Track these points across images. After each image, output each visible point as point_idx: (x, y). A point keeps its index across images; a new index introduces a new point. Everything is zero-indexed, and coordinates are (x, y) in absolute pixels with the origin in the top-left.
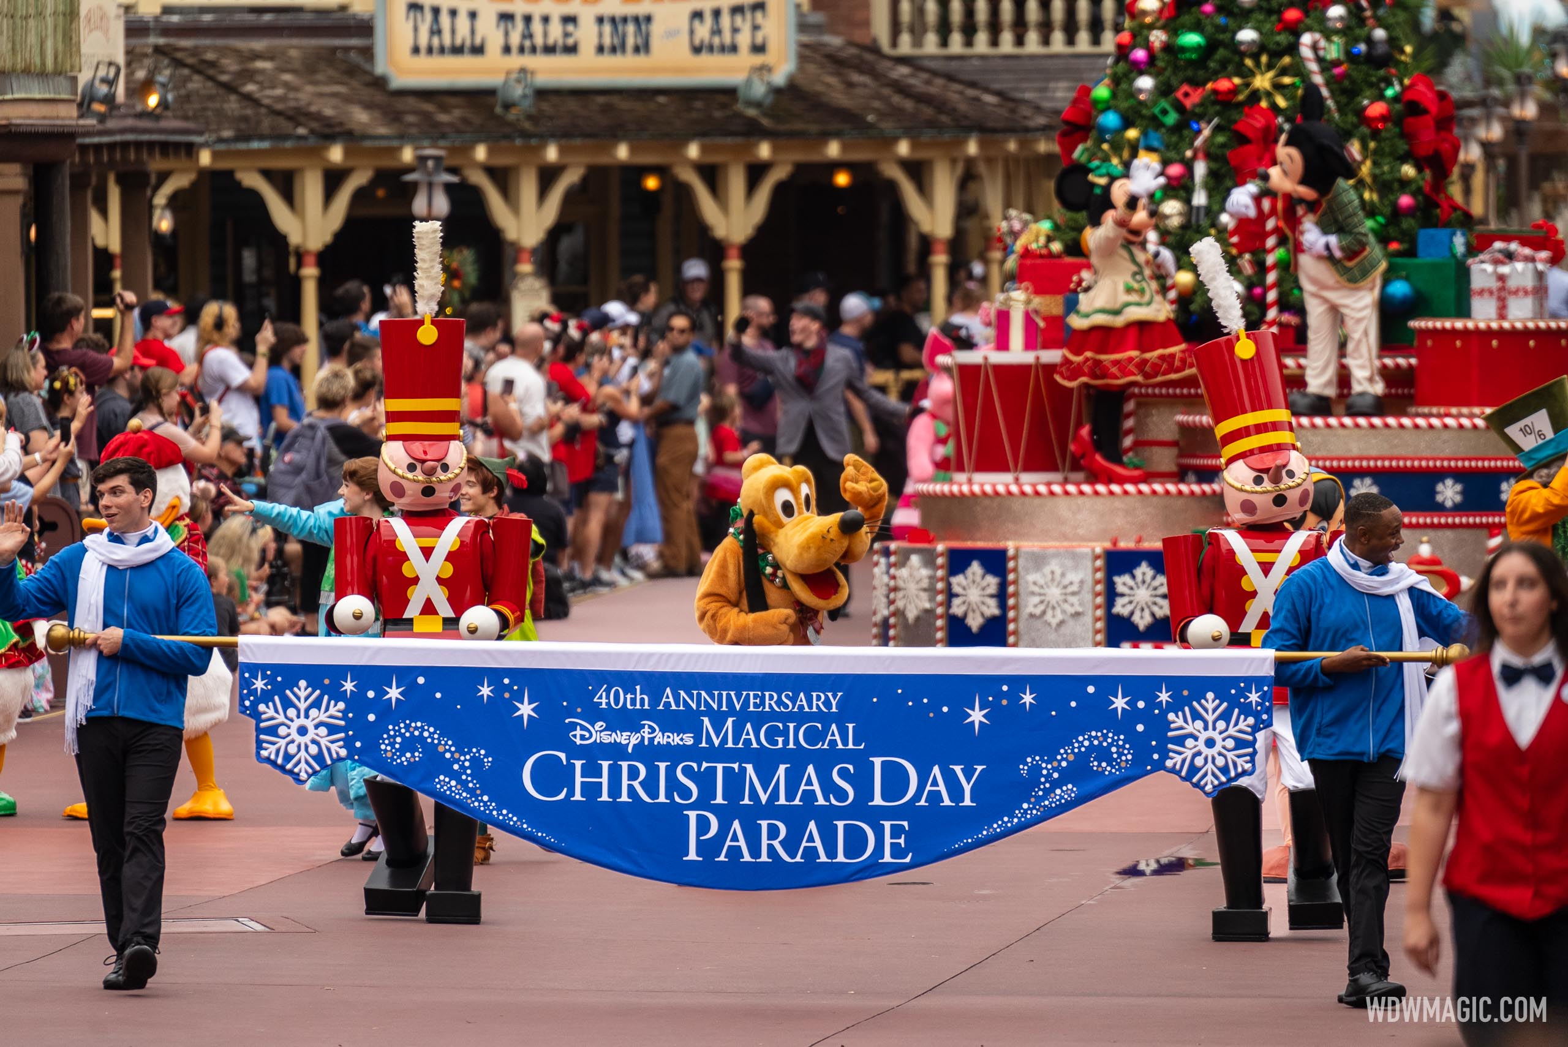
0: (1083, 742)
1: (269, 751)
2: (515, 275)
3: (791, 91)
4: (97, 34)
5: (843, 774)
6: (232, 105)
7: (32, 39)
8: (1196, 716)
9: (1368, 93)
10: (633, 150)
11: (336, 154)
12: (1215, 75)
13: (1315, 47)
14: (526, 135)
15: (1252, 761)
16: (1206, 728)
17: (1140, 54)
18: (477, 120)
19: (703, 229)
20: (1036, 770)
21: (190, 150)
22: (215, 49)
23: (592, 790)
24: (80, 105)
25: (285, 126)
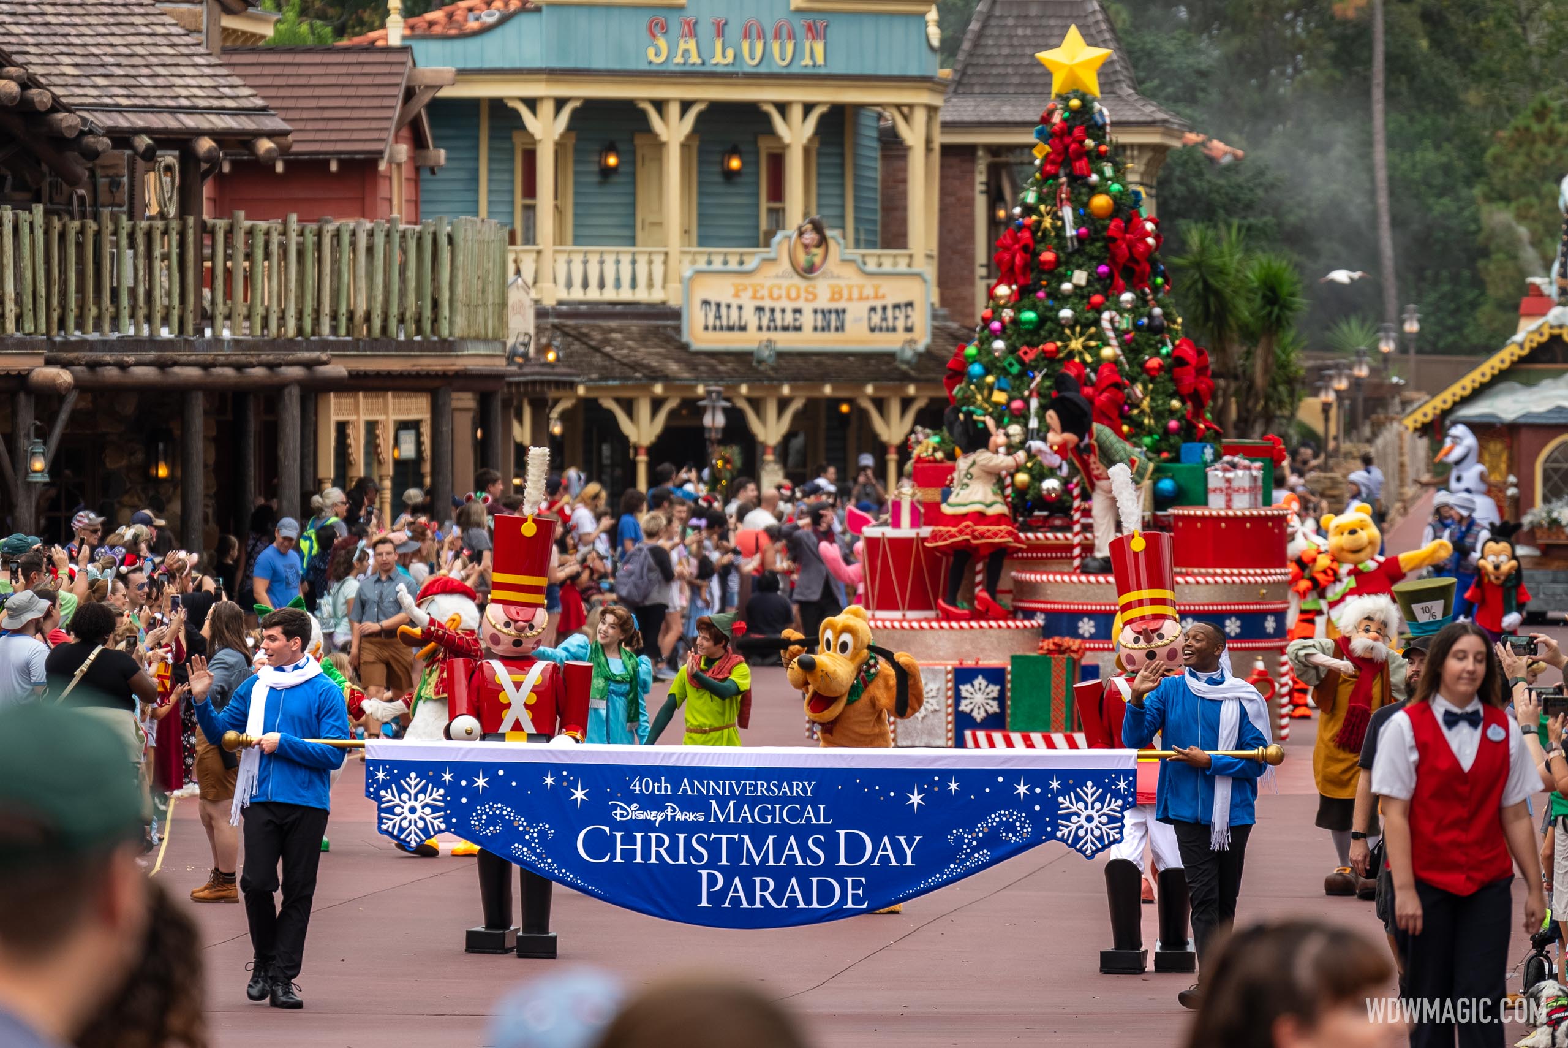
0: (995, 818)
1: (388, 825)
2: (763, 462)
3: (928, 355)
4: (518, 317)
5: (817, 842)
6: (598, 359)
7: (480, 319)
8: (1079, 799)
9: (1148, 351)
10: (834, 389)
11: (658, 389)
12: (1044, 340)
13: (1112, 321)
14: (770, 379)
15: (1121, 833)
16: (1086, 808)
17: (996, 325)
18: (742, 370)
19: (875, 436)
20: (959, 839)
21: (572, 385)
22: (588, 326)
23: (629, 855)
24: (508, 358)
25: (628, 372)
